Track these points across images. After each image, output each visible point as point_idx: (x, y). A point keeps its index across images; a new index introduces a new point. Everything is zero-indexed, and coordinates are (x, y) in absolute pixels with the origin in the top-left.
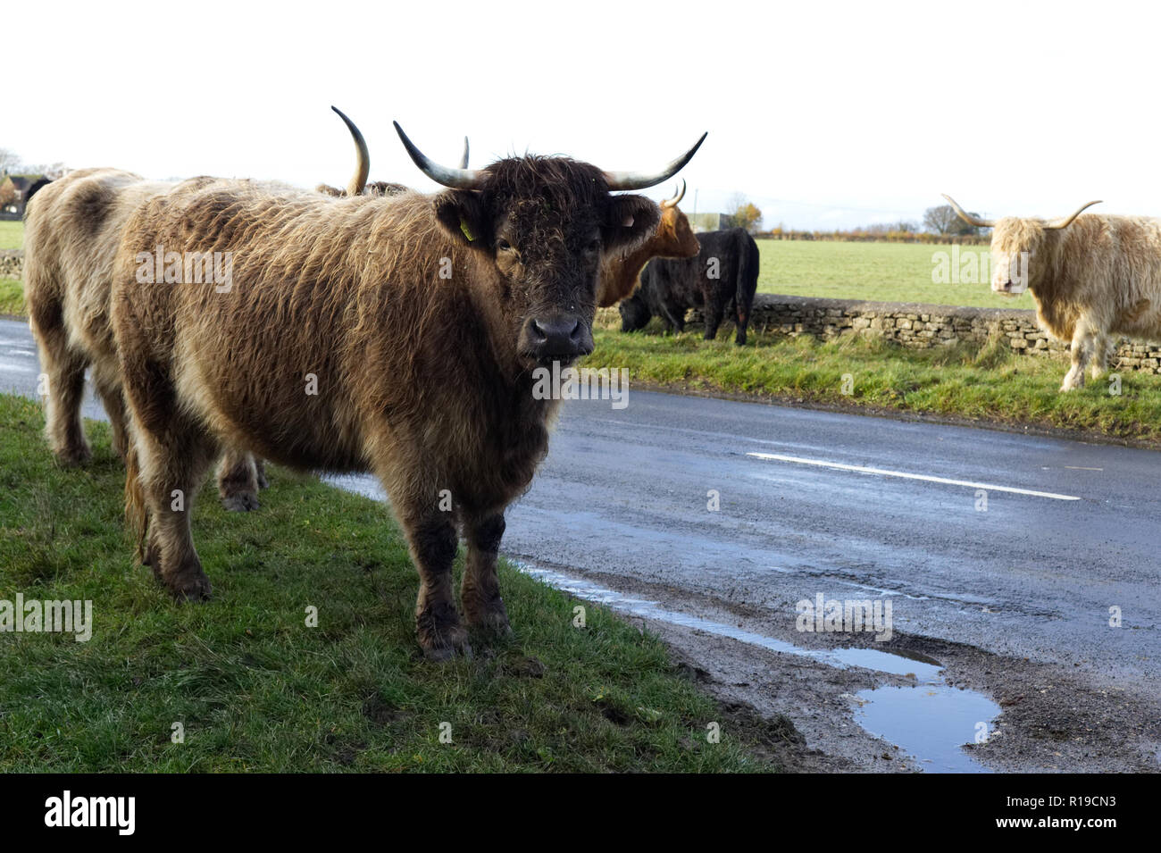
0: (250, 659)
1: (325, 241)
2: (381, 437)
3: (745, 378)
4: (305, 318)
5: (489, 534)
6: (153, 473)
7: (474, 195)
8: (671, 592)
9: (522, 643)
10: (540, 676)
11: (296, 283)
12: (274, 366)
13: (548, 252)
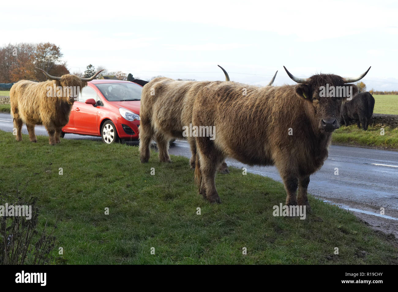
0: (238, 218)
1: (260, 99)
2: (277, 153)
3: (368, 141)
4: (256, 121)
5: (306, 183)
6: (205, 166)
7: (306, 85)
8: (354, 203)
9: (315, 213)
10: (323, 222)
11: (252, 111)
12: (247, 134)
13: (326, 100)
